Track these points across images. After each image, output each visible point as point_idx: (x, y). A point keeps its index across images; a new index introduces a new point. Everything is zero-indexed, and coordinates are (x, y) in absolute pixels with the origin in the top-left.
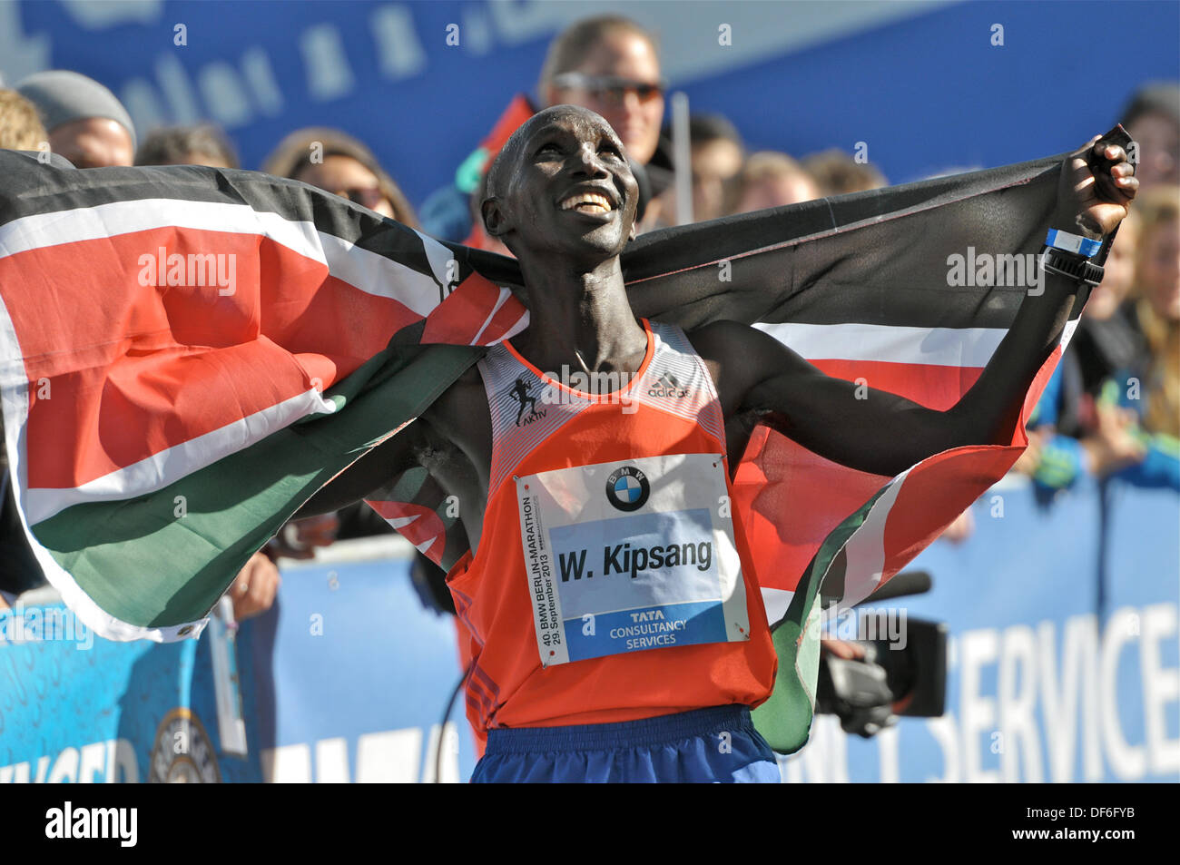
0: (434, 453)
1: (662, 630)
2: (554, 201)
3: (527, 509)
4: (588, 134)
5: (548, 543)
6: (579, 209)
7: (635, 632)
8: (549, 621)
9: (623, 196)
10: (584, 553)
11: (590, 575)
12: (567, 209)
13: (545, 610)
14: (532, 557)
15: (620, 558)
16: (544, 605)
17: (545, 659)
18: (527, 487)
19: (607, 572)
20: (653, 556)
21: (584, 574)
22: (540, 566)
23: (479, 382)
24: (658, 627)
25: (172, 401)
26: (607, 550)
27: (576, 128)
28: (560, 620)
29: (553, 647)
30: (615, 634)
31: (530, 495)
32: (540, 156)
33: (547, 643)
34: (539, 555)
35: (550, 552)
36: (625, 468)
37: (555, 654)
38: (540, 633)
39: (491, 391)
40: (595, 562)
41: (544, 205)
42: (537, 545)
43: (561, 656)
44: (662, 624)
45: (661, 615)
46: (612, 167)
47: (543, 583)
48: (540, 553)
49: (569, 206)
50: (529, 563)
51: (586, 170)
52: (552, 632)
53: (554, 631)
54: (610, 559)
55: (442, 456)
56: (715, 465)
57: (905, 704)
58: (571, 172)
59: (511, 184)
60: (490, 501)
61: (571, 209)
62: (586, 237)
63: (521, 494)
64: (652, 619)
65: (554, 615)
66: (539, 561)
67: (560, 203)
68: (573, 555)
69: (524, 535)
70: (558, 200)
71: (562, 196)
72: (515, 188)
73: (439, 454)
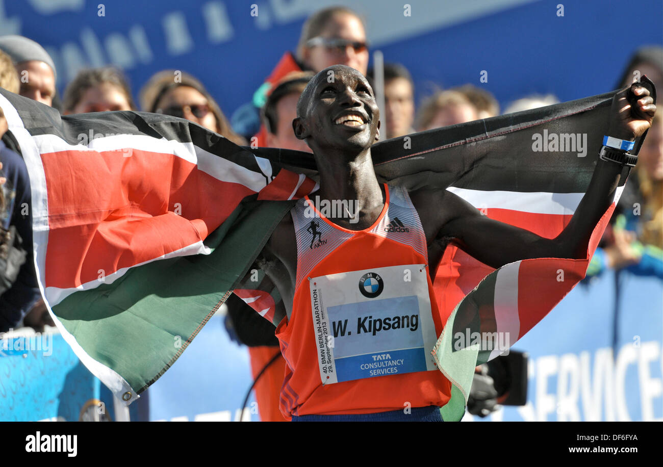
0: (267, 262)
1: (390, 365)
2: (331, 120)
3: (315, 296)
4: (350, 81)
5: (326, 315)
6: (346, 123)
7: (374, 366)
8: (327, 360)
9: (371, 116)
10: (346, 321)
11: (350, 333)
12: (339, 124)
13: (324, 353)
14: (317, 323)
15: (367, 324)
16: (324, 350)
17: (324, 380)
18: (315, 284)
19: (359, 332)
20: (385, 323)
21: (346, 333)
22: (322, 328)
23: (291, 223)
24: (388, 363)
25: (129, 243)
26: (360, 319)
27: (344, 78)
28: (332, 359)
29: (328, 374)
30: (363, 367)
31: (317, 288)
32: (324, 95)
33: (325, 372)
34: (321, 322)
35: (327, 320)
36: (369, 274)
37: (330, 378)
38: (321, 366)
39: (297, 228)
40: (352, 326)
41: (326, 122)
42: (320, 316)
43: (333, 379)
44: (390, 362)
45: (389, 356)
46: (364, 100)
47: (324, 338)
48: (322, 321)
49: (340, 123)
50: (316, 326)
51: (349, 102)
52: (328, 365)
53: (329, 365)
54: (361, 325)
55: (271, 264)
56: (421, 271)
57: (504, 398)
58: (340, 103)
59: (308, 110)
60: (296, 291)
61: (341, 124)
62: (349, 139)
63: (312, 288)
64: (384, 359)
65: (329, 356)
66: (321, 326)
67: (335, 121)
68: (340, 322)
69: (314, 311)
70: (333, 119)
71: (336, 117)
72: (310, 112)
73: (270, 263)
